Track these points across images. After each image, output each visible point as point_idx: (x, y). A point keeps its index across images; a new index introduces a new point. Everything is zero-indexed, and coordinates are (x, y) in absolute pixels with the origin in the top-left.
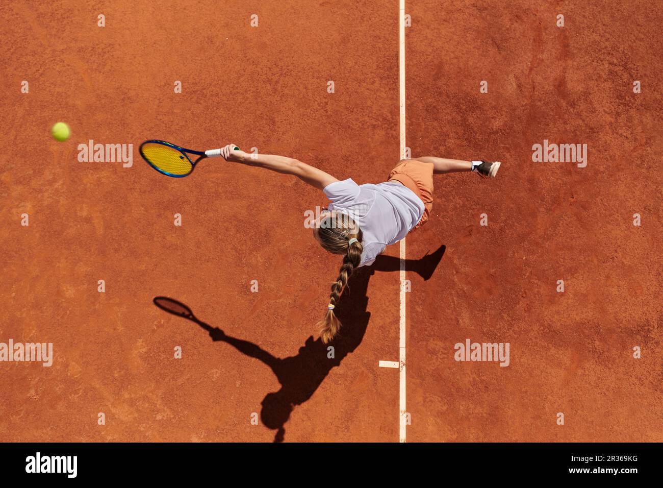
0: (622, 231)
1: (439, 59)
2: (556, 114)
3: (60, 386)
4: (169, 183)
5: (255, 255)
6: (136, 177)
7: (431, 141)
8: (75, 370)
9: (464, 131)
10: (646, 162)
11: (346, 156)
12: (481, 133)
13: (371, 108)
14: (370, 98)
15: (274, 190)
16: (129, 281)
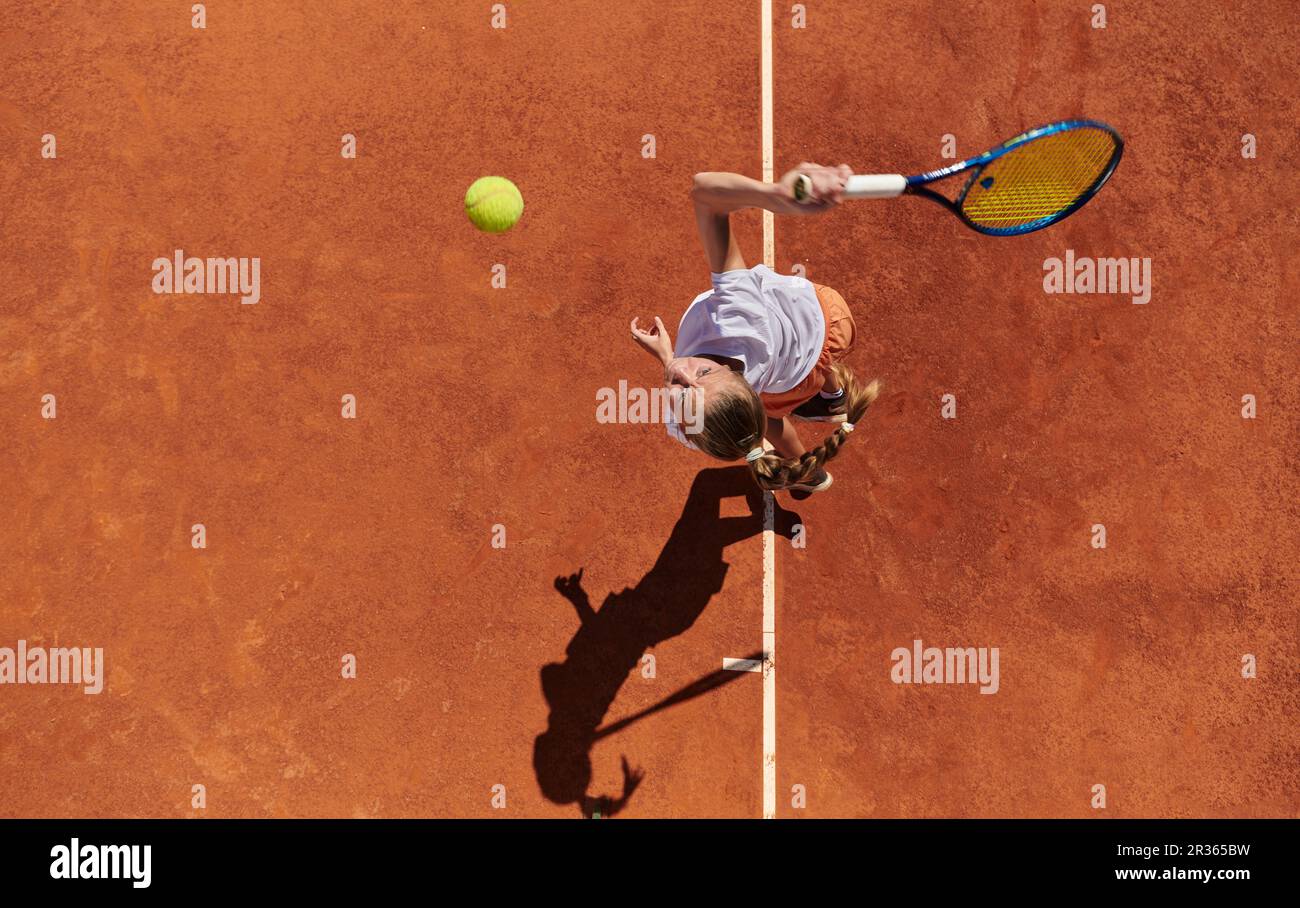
0: (1192, 402)
1: (838, 68)
3: (91, 714)
4: (308, 312)
5: (478, 454)
7: (823, 229)
8: (122, 682)
10: (1238, 270)
11: (657, 258)
12: (921, 214)
13: (707, 164)
14: (704, 145)
15: (517, 326)
16: (230, 506)
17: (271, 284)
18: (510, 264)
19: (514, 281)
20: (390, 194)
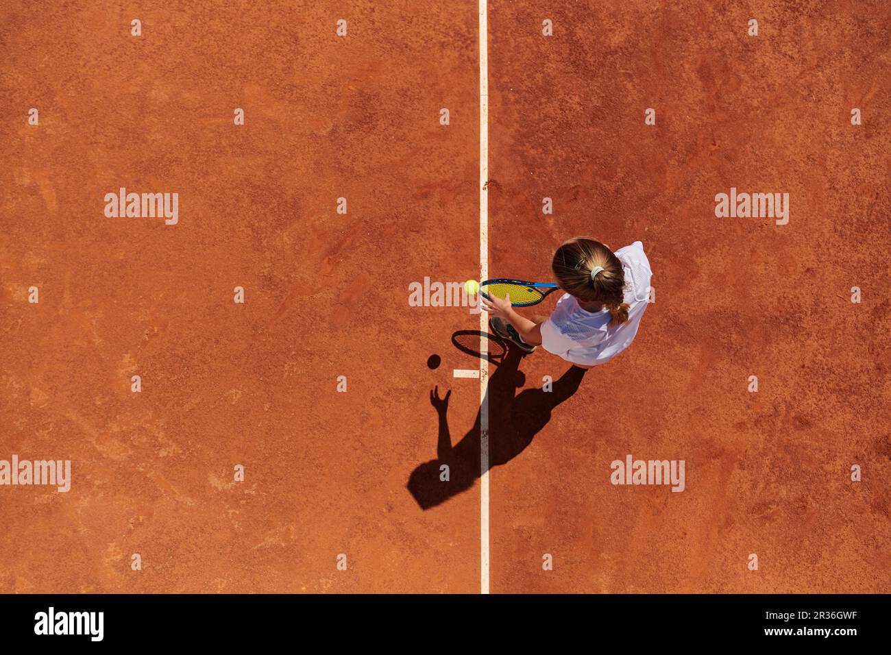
2: (699, 25)
3: (21, 420)
4: (147, 134)
5: (279, 235)
6: (97, 125)
7: (524, 65)
8: (40, 399)
9: (570, 50)
10: (814, 92)
11: (403, 89)
12: (594, 54)
13: (438, 16)
15: (302, 142)
16: (103, 276)
17: (117, 113)
18: (294, 95)
19: (298, 109)
20: (201, 42)
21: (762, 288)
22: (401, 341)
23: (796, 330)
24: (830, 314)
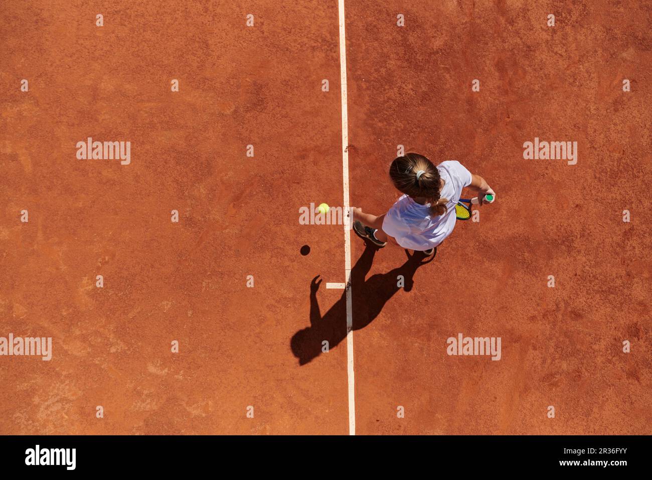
2: (495, 32)
3: (6, 328)
4: (98, 115)
5: (197, 187)
6: (61, 109)
7: (372, 63)
8: (20, 312)
9: (405, 51)
10: (578, 79)
11: (285, 81)
12: (422, 54)
13: (310, 28)
14: (308, 17)
15: (212, 119)
16: (66, 220)
17: (76, 100)
18: (207, 85)
19: (210, 95)
20: (137, 47)
21: (545, 220)
22: (287, 263)
23: (570, 249)
24: (593, 237)
